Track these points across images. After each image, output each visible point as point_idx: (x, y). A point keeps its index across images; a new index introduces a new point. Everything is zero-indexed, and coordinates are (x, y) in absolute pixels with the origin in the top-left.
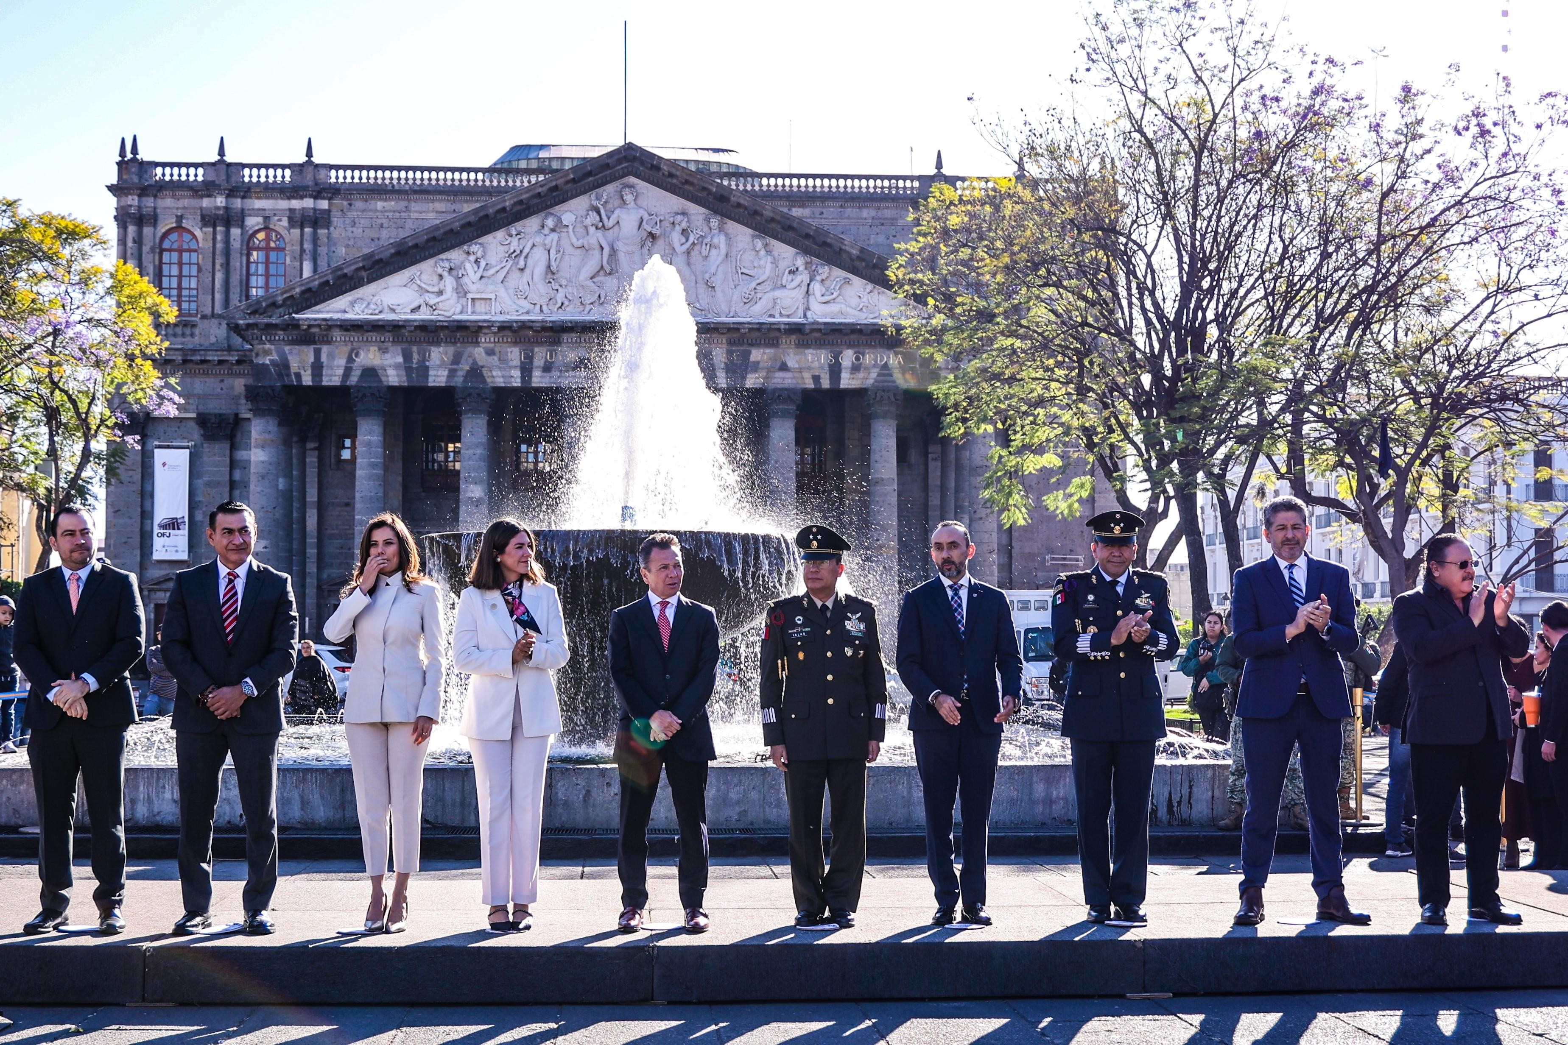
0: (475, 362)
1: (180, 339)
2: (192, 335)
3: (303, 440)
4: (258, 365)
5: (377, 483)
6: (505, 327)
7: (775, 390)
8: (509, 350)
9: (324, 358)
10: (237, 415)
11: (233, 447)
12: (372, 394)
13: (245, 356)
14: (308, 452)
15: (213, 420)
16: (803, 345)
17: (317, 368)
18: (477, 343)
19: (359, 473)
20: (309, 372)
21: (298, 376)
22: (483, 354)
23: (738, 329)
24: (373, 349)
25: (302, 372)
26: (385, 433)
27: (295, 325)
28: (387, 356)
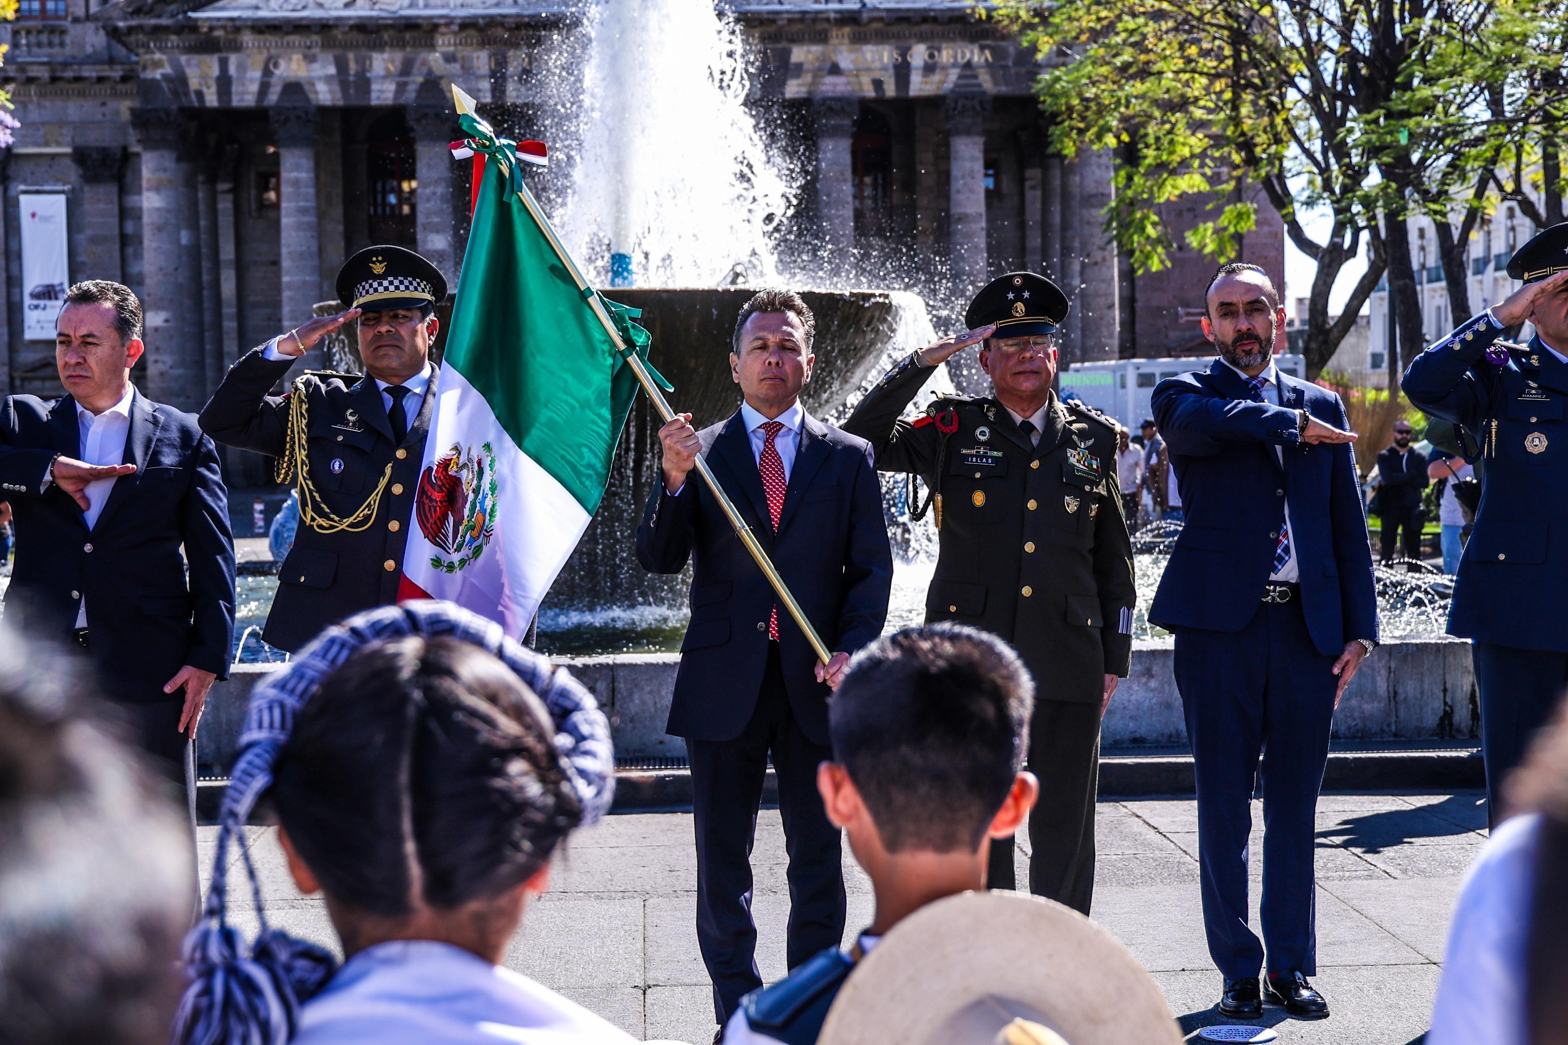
0: (430, 72)
1: (46, 50)
2: (62, 44)
3: (212, 180)
4: (145, 81)
5: (309, 234)
6: (468, 25)
7: (825, 100)
8: (475, 55)
9: (232, 70)
10: (125, 149)
11: (123, 191)
12: (298, 117)
13: (132, 70)
14: (220, 197)
15: (95, 156)
16: (859, 39)
17: (224, 83)
18: (432, 47)
19: (285, 221)
20: (214, 89)
21: (200, 94)
22: (441, 61)
23: (774, 21)
24: (297, 57)
25: (205, 90)
26: (317, 168)
27: (192, 27)
28: (316, 66)
